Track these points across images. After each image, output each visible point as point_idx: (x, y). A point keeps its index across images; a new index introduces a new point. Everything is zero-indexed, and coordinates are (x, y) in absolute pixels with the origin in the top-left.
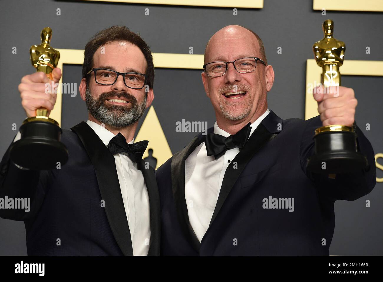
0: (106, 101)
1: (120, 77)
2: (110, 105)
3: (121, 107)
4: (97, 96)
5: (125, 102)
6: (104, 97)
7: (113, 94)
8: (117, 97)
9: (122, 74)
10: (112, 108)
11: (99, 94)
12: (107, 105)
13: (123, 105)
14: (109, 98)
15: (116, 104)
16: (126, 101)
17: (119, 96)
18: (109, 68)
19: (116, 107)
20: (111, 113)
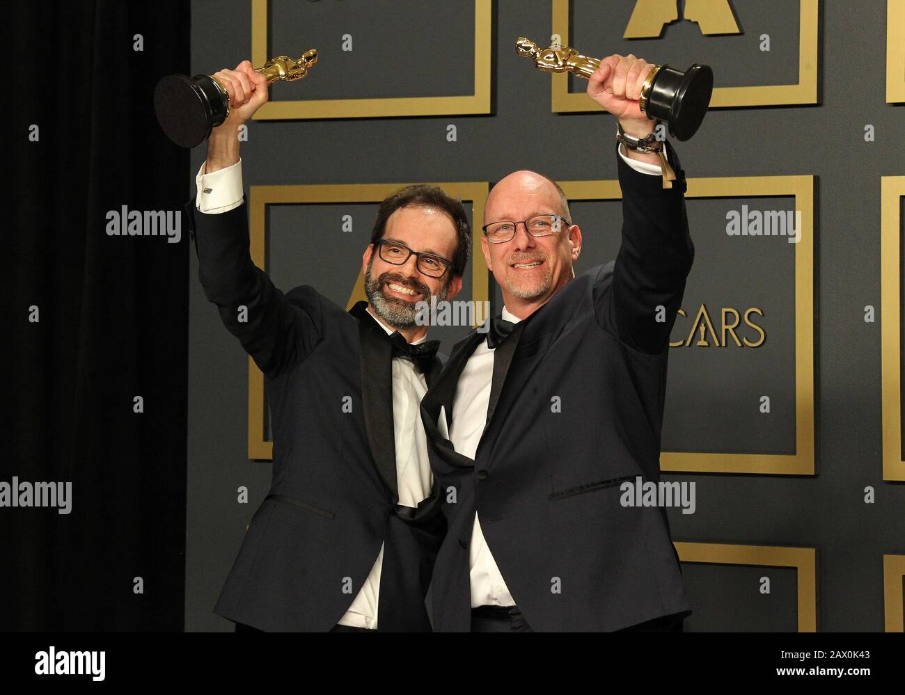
0: (386, 285)
1: (413, 257)
2: (389, 295)
3: (404, 301)
4: (376, 275)
5: (412, 292)
6: (385, 279)
7: (397, 278)
8: (401, 284)
9: (417, 254)
10: (388, 299)
11: (380, 273)
12: (385, 293)
13: (408, 300)
14: (391, 281)
15: (397, 296)
16: (415, 291)
17: (405, 283)
18: (401, 242)
19: (397, 300)
20: (387, 306)
